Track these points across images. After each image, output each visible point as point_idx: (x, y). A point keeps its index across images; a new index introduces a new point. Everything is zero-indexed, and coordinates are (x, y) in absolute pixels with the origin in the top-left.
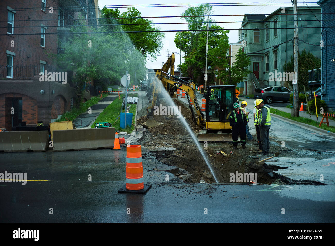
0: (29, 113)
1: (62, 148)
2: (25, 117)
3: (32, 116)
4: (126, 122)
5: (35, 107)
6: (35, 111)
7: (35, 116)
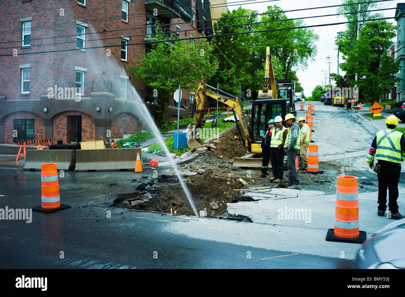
0: (87, 132)
1: (84, 168)
2: (84, 136)
3: (90, 134)
4: (179, 142)
5: (93, 125)
6: (93, 129)
7: (93, 135)
